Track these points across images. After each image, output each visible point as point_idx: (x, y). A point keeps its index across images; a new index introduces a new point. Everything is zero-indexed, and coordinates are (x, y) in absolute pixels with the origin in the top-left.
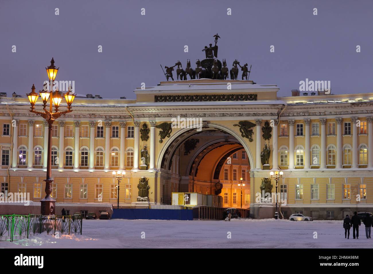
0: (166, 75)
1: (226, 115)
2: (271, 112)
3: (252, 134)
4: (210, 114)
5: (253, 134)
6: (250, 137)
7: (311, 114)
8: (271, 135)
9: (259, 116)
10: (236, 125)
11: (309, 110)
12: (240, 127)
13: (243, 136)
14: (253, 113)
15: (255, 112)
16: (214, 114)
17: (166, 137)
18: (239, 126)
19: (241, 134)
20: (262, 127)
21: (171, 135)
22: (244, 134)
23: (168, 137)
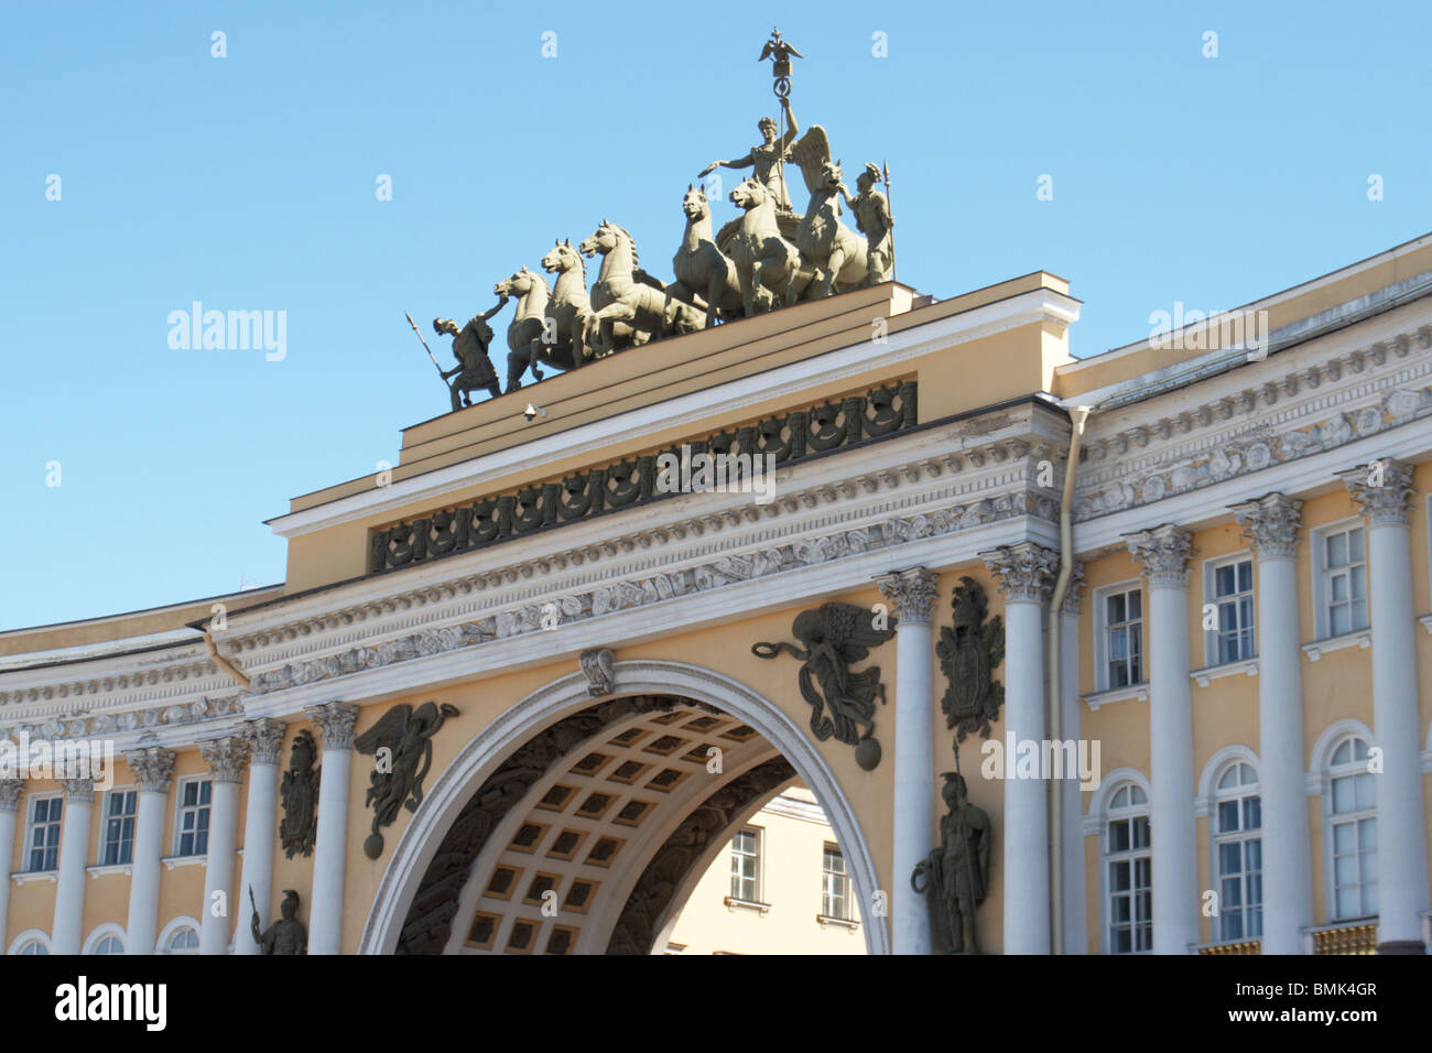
0: (452, 380)
1: (703, 581)
2: (985, 493)
3: (878, 701)
4: (618, 594)
5: (884, 702)
6: (861, 730)
7: (1286, 448)
8: (1002, 691)
9: (905, 541)
10: (775, 650)
11: (1264, 411)
12: (800, 664)
13: (820, 729)
14: (871, 529)
15: (881, 518)
16: (640, 584)
17: (403, 812)
18: (796, 653)
19: (806, 711)
20: (938, 638)
21: (428, 787)
22: (827, 712)
23: (412, 807)
